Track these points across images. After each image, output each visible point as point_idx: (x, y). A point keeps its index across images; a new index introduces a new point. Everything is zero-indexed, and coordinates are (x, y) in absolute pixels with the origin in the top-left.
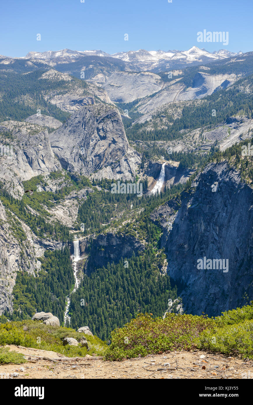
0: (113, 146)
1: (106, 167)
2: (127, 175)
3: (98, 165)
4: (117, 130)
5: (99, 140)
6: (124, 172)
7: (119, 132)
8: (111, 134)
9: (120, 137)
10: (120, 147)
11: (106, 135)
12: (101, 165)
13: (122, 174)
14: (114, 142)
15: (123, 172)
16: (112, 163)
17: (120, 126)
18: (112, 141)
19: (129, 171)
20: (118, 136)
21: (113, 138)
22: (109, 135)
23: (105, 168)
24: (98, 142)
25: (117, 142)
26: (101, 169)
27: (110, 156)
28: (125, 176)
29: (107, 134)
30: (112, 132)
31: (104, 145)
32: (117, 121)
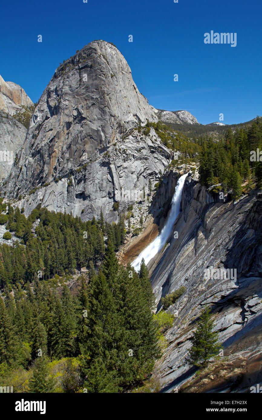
0: (76, 128)
1: (57, 182)
2: (100, 204)
3: (39, 175)
4: (87, 88)
5: (47, 118)
6: (93, 197)
7: (93, 92)
8: (73, 100)
9: (93, 104)
10: (92, 129)
11: (60, 103)
12: (45, 175)
13: (87, 202)
14: (80, 118)
15: (89, 196)
16: (72, 172)
17: (96, 79)
18: (75, 118)
19: (109, 193)
20: (90, 103)
21: (77, 109)
22: (67, 103)
23: (53, 183)
24: (46, 121)
25: (85, 118)
26: (44, 184)
27: (67, 155)
28: (91, 208)
29: (62, 100)
30: (75, 94)
31: (52, 127)
32: (91, 67)
